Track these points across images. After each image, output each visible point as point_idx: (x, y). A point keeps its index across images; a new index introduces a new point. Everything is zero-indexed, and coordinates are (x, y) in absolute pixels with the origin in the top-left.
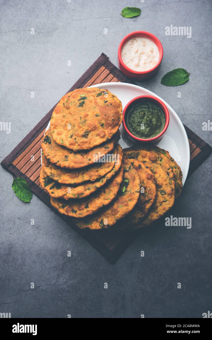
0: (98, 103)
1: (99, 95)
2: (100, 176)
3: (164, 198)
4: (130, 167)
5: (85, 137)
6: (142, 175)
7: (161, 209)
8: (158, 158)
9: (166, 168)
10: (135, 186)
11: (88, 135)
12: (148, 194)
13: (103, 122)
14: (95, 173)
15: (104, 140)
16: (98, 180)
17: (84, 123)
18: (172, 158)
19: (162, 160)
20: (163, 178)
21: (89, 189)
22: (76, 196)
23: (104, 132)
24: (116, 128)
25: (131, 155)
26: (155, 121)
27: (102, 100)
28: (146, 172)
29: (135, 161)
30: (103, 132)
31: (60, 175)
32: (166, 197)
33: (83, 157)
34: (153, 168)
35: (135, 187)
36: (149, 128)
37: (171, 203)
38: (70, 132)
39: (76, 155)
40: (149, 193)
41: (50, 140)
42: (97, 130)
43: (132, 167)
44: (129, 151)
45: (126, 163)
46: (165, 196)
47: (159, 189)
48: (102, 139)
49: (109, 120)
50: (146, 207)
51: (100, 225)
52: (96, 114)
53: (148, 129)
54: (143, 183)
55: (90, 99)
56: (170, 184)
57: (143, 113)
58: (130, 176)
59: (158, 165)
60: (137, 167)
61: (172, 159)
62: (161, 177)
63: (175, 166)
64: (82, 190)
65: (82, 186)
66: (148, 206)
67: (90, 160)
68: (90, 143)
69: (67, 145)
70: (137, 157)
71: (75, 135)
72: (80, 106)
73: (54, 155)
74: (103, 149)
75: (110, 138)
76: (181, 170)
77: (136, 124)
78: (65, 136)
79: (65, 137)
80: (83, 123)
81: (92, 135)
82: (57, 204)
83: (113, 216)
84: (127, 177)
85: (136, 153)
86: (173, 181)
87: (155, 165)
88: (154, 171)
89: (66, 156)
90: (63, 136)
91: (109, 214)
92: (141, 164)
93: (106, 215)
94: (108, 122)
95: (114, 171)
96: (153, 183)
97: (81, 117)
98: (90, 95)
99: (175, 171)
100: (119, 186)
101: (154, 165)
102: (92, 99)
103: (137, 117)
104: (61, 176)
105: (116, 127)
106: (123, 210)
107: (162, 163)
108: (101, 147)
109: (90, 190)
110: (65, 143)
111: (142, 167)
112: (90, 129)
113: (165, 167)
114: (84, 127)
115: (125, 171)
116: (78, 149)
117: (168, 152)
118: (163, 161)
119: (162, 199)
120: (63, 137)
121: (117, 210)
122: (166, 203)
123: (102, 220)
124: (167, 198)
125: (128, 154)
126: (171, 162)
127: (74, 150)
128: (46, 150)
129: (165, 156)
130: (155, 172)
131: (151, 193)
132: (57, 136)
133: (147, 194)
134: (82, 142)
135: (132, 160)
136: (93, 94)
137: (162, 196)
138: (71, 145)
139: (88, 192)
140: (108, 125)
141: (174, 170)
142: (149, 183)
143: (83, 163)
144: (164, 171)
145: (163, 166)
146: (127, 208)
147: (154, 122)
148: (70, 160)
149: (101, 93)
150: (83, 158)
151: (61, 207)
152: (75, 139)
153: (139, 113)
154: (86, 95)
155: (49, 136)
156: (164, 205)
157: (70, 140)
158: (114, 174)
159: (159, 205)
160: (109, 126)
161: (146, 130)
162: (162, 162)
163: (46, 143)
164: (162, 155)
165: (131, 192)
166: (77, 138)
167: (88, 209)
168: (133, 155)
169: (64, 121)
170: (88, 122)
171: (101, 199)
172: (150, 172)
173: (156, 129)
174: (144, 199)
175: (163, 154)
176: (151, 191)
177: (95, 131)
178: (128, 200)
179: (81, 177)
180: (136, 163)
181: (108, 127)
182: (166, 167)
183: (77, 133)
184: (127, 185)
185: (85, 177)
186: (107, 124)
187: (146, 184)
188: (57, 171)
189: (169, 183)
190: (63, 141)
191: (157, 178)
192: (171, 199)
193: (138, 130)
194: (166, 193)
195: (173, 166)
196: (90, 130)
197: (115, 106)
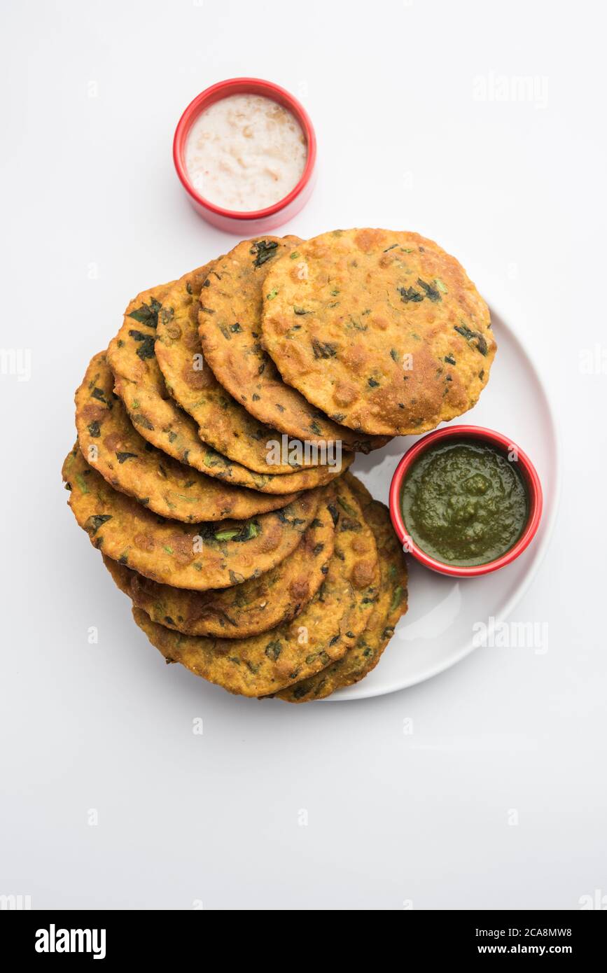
0: (434, 342)
1: (465, 332)
2: (226, 450)
3: (258, 663)
4: (302, 522)
5: (315, 352)
6: (297, 567)
7: (225, 667)
8: (371, 591)
9: (349, 625)
10: (248, 562)
11: (326, 356)
12: (246, 611)
13: (385, 381)
14: (225, 431)
15: (332, 410)
16: (209, 449)
17: (354, 329)
18: (393, 629)
19: (369, 604)
20: (317, 631)
21: (173, 437)
22: (135, 413)
23: (356, 399)
24: (384, 425)
25: (345, 509)
26: (475, 532)
27: (450, 347)
28: (310, 574)
29: (327, 528)
30: (354, 395)
31: (178, 338)
32: (265, 665)
33: (256, 376)
34: (333, 589)
35: (243, 563)
36: (446, 524)
37: (254, 687)
38: (311, 303)
39: (253, 353)
40: (252, 609)
41: (267, 259)
42: (352, 376)
43: (303, 527)
44: (353, 498)
45: (307, 504)
46: (265, 662)
47: (279, 635)
48: (332, 402)
49: (398, 396)
50: (207, 620)
51: (89, 519)
52: (396, 350)
53: (442, 523)
54: (274, 581)
55: (438, 312)
56: (308, 659)
57: (480, 485)
58: (269, 534)
59: (348, 599)
60: (312, 541)
61: (389, 631)
62: (317, 623)
63: (369, 650)
64: (158, 420)
65: (175, 412)
66: (213, 626)
67: (256, 397)
68: (303, 374)
69: (269, 311)
70: (345, 528)
71: (311, 321)
72: (402, 293)
73: (226, 290)
74: (306, 420)
75: (345, 423)
76: (369, 671)
77: (439, 483)
78: (294, 293)
79: (291, 296)
80: (354, 324)
81: (330, 370)
82: (98, 375)
83: (131, 543)
84: (264, 528)
85: (356, 521)
86: (319, 664)
87: (347, 590)
88: (327, 596)
89: (237, 326)
90: (291, 290)
91: (133, 530)
92: (329, 548)
93: (127, 523)
94: (390, 397)
95: (258, 481)
96: (284, 609)
97: (370, 311)
98: (450, 307)
99: (357, 657)
100: (224, 517)
101: (344, 589)
102: (442, 316)
103: (463, 474)
104: (177, 343)
105: (389, 426)
106: (159, 562)
107: (361, 609)
108: (309, 412)
109: (171, 441)
110: (271, 305)
111: (320, 555)
112: (345, 354)
113: (351, 621)
114: (344, 335)
115: (279, 512)
116: (271, 349)
117: (405, 610)
118: (365, 608)
119: (254, 658)
120: (287, 290)
121: (151, 544)
122: (248, 672)
123: (108, 518)
124: (263, 671)
125: (344, 498)
126: (379, 630)
127: (262, 340)
128: (232, 264)
129: (389, 609)
130: (323, 601)
131: (252, 616)
132: (287, 273)
133: (245, 607)
134: (294, 350)
135: (326, 516)
136: (460, 312)
137: (264, 651)
138: (272, 323)
139: (160, 439)
140: (382, 399)
141: (359, 652)
142: (280, 598)
143: (239, 384)
144: (338, 624)
145: (351, 615)
146: (173, 569)
147: (470, 532)
148: (231, 342)
149: (473, 335)
150: (252, 376)
151: (96, 389)
152: (298, 327)
153: (477, 475)
154: (446, 294)
155: (280, 250)
156: (240, 672)
157: (288, 313)
158: (250, 486)
159: (232, 656)
160: (378, 404)
161: (436, 519)
162: (364, 606)
163: (255, 253)
164: (386, 598)
165: (227, 559)
166: (304, 331)
167: (116, 463)
168: (347, 515)
169: (339, 269)
170: (363, 339)
171: (163, 485)
172: (314, 585)
173: (453, 546)
174: (226, 604)
175: (393, 599)
176: (259, 614)
177: (345, 370)
178: (196, 561)
179: (198, 399)
180: (323, 535)
181: (374, 403)
182: (355, 624)
183: (317, 322)
184: (244, 537)
185: (201, 408)
186: (382, 396)
187: (274, 590)
188: (188, 323)
189: (308, 655)
190: (278, 296)
191: (311, 613)
192: (267, 683)
193: (426, 496)
194: (278, 661)
195: (368, 643)
196: (342, 357)
197: (449, 394)
